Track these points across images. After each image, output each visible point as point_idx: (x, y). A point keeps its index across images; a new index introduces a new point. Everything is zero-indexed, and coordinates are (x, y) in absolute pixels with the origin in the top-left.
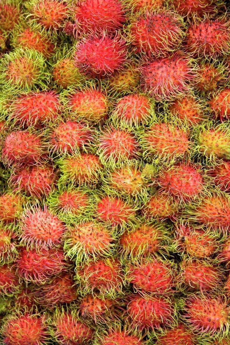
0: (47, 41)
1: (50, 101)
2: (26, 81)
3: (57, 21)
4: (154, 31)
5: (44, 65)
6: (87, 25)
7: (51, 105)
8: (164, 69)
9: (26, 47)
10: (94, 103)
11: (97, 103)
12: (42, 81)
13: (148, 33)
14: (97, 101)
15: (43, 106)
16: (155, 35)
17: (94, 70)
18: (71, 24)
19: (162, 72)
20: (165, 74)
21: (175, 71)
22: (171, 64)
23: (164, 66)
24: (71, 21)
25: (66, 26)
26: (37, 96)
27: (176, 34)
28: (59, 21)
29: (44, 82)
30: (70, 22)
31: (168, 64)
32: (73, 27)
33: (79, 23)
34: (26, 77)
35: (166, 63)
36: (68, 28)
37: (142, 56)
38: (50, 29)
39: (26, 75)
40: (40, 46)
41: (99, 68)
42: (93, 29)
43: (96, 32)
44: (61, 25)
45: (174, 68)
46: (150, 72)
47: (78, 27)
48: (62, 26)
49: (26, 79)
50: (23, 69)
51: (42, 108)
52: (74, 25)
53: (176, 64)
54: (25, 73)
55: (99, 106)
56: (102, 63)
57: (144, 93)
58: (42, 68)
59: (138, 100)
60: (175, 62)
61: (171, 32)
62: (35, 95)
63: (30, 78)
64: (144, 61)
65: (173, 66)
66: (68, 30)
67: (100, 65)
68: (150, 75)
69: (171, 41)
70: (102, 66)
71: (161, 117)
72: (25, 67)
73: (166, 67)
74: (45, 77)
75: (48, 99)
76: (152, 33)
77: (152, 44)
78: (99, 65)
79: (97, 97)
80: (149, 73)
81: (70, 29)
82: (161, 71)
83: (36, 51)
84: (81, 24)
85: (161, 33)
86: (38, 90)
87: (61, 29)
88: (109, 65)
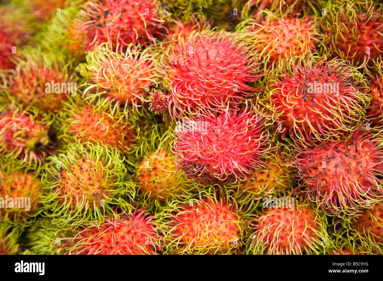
0: (124, 127)
1: (140, 232)
2: (94, 202)
3: (136, 92)
4: (315, 100)
5: (123, 171)
6: (192, 96)
7: (142, 237)
8: (338, 160)
9: (89, 143)
10: (219, 226)
11: (222, 227)
12: (122, 197)
13: (303, 103)
14: (222, 223)
15: (128, 242)
16: (317, 106)
17: (217, 176)
18: (162, 96)
19: (336, 166)
20: (341, 170)
21: (358, 163)
22: (349, 150)
23: (338, 155)
24: (163, 91)
25: (155, 100)
26: (115, 226)
27: (355, 101)
28: (140, 92)
29: (126, 198)
30: (161, 93)
31: (344, 151)
32: (168, 100)
33: (179, 96)
34: (94, 195)
35: (339, 149)
36: (159, 103)
37: (295, 141)
38: (127, 107)
39: (94, 191)
40: (110, 136)
41: (223, 171)
42: (204, 102)
43: (210, 108)
44: (145, 98)
45: (355, 157)
46: (314, 168)
47: (178, 101)
48: (148, 99)
49: (93, 198)
50: (88, 182)
51: (127, 246)
52: (168, 97)
53: (358, 149)
54: (90, 188)
55: (227, 231)
56: (227, 160)
57: (306, 203)
58: (120, 175)
59: (296, 215)
60: (355, 146)
61: (345, 99)
62: (111, 225)
63: (101, 195)
64: (300, 149)
65: (352, 153)
66: (159, 106)
67: (226, 165)
68: (313, 171)
69: (347, 115)
70: (228, 165)
71: (340, 239)
72: (90, 179)
73: (341, 157)
74: (127, 191)
75: (135, 228)
76: (311, 103)
77: (313, 120)
78: (223, 164)
79: (221, 215)
80: (312, 169)
81: (161, 105)
82: (334, 166)
83: (106, 146)
84: (182, 97)
85: (328, 103)
86: (116, 216)
87: (147, 105)
88: (239, 161)
